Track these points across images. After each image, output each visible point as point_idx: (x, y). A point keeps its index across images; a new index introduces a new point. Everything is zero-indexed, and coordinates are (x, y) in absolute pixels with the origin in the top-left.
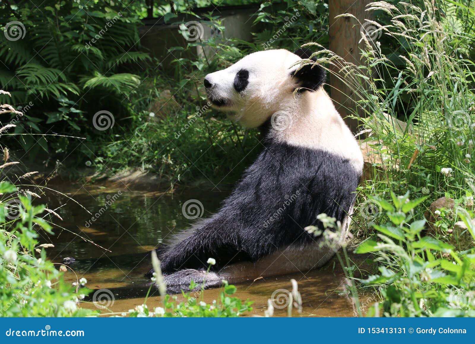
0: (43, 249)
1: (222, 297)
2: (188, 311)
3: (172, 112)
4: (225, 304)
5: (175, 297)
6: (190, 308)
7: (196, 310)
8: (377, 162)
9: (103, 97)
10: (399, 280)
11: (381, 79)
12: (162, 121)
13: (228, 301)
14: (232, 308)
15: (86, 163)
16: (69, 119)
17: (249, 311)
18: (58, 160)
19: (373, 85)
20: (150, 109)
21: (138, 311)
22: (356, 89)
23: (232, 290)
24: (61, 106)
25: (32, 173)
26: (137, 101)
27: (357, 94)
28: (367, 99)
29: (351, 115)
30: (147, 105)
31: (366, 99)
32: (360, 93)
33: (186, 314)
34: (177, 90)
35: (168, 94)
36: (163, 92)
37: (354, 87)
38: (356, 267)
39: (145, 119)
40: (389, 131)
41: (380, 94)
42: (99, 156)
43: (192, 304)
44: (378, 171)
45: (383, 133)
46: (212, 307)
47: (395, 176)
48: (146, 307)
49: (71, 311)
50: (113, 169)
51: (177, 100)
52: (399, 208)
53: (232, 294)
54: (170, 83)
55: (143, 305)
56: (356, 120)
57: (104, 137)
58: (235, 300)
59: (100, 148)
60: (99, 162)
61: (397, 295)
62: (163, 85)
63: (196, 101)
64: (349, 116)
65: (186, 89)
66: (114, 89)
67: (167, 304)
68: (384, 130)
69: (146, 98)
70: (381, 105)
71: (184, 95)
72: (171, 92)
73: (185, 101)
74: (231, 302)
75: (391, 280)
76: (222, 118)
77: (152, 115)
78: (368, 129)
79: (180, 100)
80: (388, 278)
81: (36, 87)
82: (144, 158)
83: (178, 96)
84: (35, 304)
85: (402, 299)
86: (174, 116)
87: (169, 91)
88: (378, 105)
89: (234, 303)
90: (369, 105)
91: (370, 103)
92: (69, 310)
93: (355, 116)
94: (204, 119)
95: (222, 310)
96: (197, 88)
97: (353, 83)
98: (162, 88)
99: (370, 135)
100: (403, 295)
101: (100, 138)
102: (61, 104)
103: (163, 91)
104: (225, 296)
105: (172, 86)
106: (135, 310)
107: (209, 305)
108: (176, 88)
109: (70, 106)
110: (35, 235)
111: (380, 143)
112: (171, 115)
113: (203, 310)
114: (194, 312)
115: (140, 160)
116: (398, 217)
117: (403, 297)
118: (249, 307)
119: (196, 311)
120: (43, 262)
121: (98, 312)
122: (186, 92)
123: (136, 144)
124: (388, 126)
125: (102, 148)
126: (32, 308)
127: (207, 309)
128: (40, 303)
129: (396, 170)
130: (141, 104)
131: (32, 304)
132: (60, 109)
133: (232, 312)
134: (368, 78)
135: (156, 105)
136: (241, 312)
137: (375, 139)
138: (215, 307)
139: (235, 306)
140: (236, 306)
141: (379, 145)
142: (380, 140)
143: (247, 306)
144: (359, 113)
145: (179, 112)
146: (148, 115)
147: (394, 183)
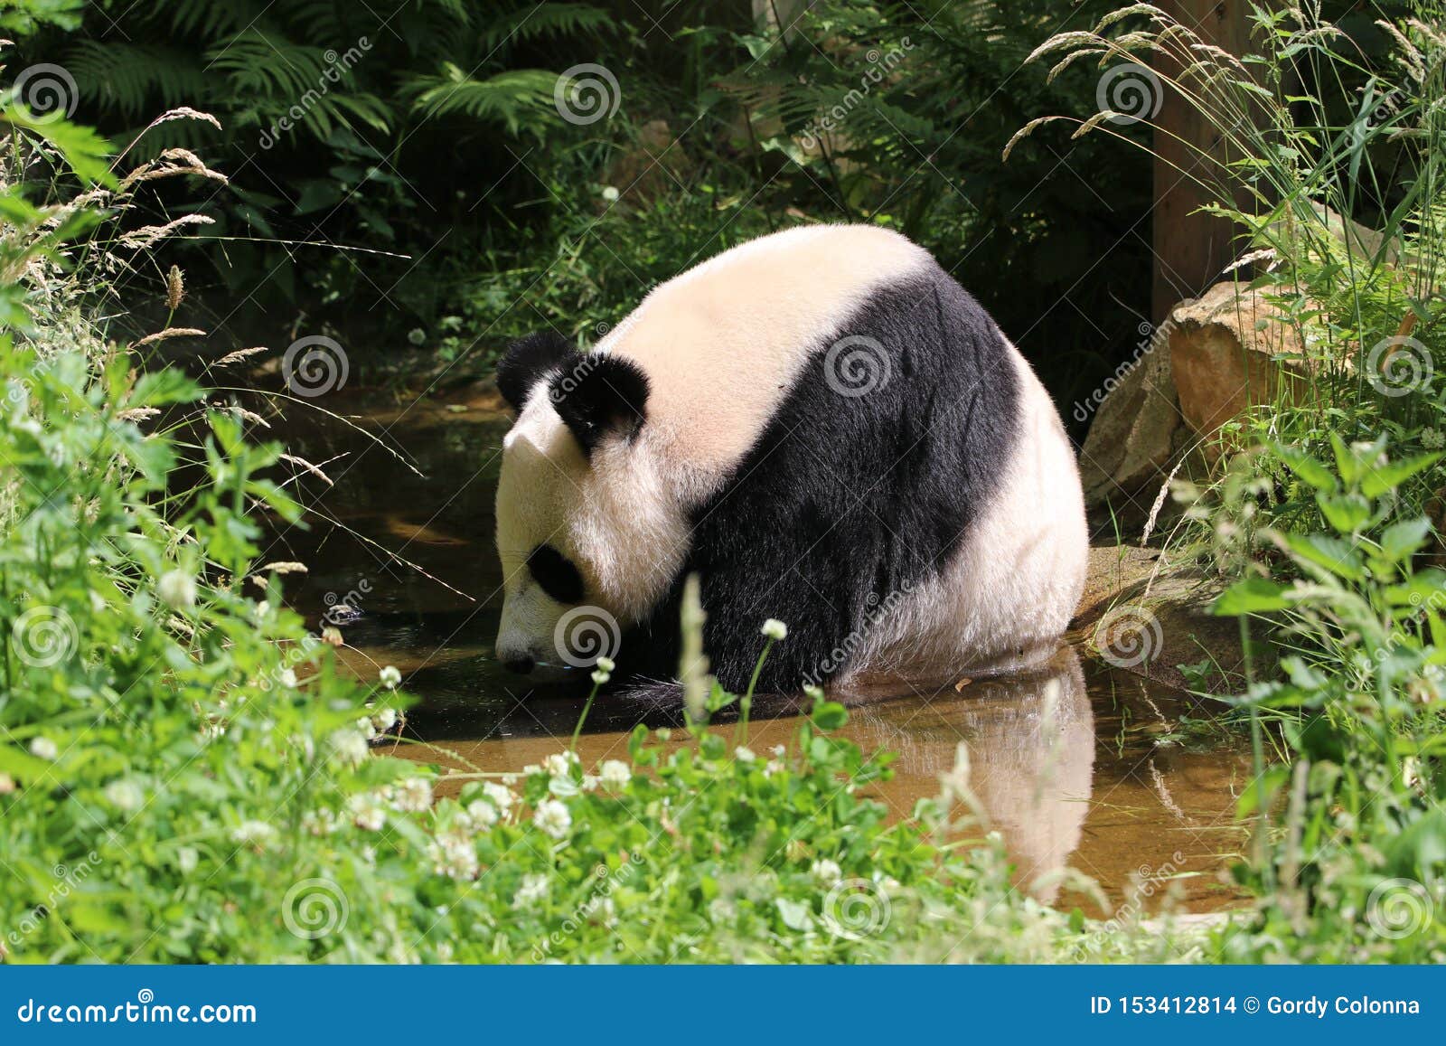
0: (273, 577)
1: (805, 735)
2: (700, 774)
3: (671, 186)
4: (811, 757)
5: (665, 733)
6: (706, 765)
7: (725, 772)
8: (1286, 348)
9: (466, 139)
10: (1342, 699)
11: (1310, 99)
12: (641, 214)
13: (820, 748)
14: (832, 770)
15: (411, 335)
16: (361, 201)
17: (884, 779)
18: (328, 324)
19: (1282, 116)
20: (605, 179)
21: (553, 772)
22: (1229, 127)
23: (835, 716)
24: (339, 162)
25: (248, 352)
26: (566, 151)
27: (1236, 142)
28: (1265, 158)
29: (1212, 205)
30: (597, 165)
31: (1259, 155)
32: (1243, 140)
33: (696, 782)
34: (689, 122)
35: (660, 132)
36: (646, 128)
37: (1224, 122)
38: (1211, 665)
39: (591, 205)
40: (1328, 255)
41: (1306, 142)
42: (449, 314)
43: (711, 754)
44: (1288, 378)
45: (1309, 262)
46: (773, 766)
47: (1342, 392)
48: (576, 759)
49: (351, 758)
50: (492, 354)
51: (686, 152)
52: (1351, 485)
53: (835, 728)
54: (667, 98)
55: (566, 754)
56: (1227, 219)
57: (466, 258)
58: (843, 746)
59: (451, 290)
60: (450, 332)
61: (1332, 745)
62: (647, 105)
63: (743, 155)
64: (1208, 207)
65: (717, 119)
66: (499, 117)
67: (640, 752)
68: (1311, 252)
69: (595, 145)
70: (1305, 176)
71: (708, 137)
72: (670, 126)
73: (710, 154)
74: (832, 751)
75: (1318, 697)
76: (820, 211)
77: (611, 193)
78: (1264, 248)
79: (697, 150)
80: (1311, 693)
81: (260, 103)
82: (585, 323)
83: (692, 139)
84: (245, 735)
85: (1351, 755)
86: (678, 199)
87: (664, 124)
88: (1298, 178)
89: (840, 755)
90: (1269, 176)
91: (1272, 169)
92: (345, 757)
93: (1223, 206)
94: (767, 211)
95: (802, 775)
96: (748, 118)
97: (1223, 111)
98: (645, 113)
99: (1272, 266)
100: (1352, 744)
101: (455, 262)
102: (339, 155)
103: (646, 123)
104: (812, 734)
105: (673, 110)
106: (543, 767)
107: (763, 760)
108: (685, 116)
109: (368, 162)
110: (253, 532)
111: (1300, 292)
112: (669, 195)
113: (746, 773)
114: (716, 778)
115: (571, 330)
116: (1349, 510)
117: (1350, 750)
118: (884, 769)
119: (723, 776)
120: (274, 614)
121: (434, 771)
122: (715, 129)
123: (559, 280)
124: (1324, 240)
125: (459, 291)
126: (236, 748)
127: (757, 771)
128: (259, 731)
129: (1345, 375)
130: (578, 162)
131: (236, 735)
132: (335, 172)
133: (833, 782)
134: (1269, 94)
135: (624, 164)
136: (860, 782)
137: (1281, 278)
138: (782, 766)
139: (841, 765)
140: (846, 765)
141: (1298, 296)
142: (1300, 285)
143: (878, 766)
144: (1235, 199)
145: (693, 186)
146: (600, 195)
147: (1338, 412)
